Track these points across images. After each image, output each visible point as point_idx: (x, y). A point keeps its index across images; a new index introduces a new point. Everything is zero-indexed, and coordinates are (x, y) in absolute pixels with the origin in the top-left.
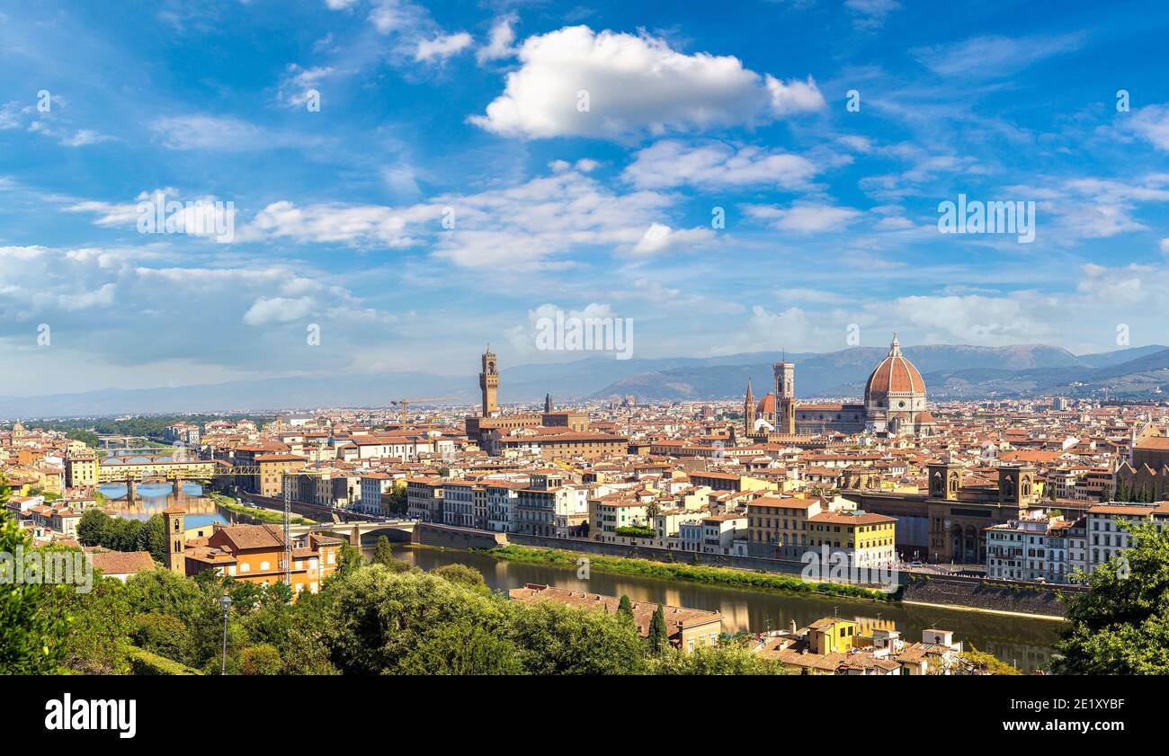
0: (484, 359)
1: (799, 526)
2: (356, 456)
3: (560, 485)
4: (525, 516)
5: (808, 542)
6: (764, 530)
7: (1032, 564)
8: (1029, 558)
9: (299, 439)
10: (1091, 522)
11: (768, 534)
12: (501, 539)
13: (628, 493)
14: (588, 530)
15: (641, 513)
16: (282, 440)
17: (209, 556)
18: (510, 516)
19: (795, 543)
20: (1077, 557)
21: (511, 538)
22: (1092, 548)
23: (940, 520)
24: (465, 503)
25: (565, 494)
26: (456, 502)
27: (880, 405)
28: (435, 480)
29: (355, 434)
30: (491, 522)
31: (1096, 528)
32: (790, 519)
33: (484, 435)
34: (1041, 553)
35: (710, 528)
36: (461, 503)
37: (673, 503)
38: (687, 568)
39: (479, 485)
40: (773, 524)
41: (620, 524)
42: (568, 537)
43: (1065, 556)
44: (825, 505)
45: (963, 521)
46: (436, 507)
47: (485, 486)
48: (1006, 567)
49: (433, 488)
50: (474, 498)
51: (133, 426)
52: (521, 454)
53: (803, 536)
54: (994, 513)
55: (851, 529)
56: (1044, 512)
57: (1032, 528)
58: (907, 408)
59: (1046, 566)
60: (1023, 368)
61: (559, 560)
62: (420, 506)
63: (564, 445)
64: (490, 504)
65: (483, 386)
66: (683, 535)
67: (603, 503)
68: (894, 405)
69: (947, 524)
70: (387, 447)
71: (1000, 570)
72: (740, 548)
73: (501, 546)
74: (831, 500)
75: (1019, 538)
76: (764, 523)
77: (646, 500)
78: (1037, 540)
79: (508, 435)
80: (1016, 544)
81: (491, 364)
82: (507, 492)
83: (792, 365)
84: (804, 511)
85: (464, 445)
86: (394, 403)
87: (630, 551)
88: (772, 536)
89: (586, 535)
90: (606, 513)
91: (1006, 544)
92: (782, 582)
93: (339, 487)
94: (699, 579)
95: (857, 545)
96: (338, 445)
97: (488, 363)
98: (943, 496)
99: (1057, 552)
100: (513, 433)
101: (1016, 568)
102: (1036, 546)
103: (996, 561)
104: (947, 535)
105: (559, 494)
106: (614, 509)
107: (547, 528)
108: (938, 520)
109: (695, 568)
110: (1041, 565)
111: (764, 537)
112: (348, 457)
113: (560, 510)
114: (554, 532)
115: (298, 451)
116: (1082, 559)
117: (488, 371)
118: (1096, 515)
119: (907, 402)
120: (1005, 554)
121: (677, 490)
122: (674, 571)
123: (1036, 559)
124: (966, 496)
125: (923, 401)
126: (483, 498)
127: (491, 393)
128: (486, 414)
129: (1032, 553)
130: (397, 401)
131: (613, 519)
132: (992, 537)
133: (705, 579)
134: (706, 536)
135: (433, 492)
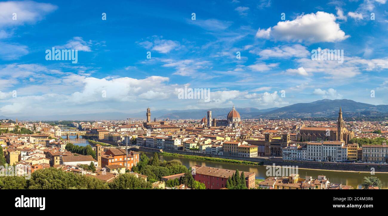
0: (148, 109)
1: (236, 148)
2: (120, 131)
3: (175, 138)
4: (166, 145)
5: (238, 151)
6: (227, 149)
7: (294, 156)
8: (293, 155)
9: (107, 127)
10: (308, 146)
11: (228, 150)
12: (161, 150)
13: (191, 140)
14: (183, 149)
15: (195, 145)
16: (103, 127)
17: (107, 157)
18: (163, 145)
19: (235, 152)
20: (305, 154)
21: (163, 150)
22: (308, 152)
23: (268, 146)
24: (151, 142)
25: (177, 140)
26: (149, 142)
27: (231, 120)
28: (143, 137)
29: (119, 126)
30: (158, 146)
31: (309, 148)
32: (234, 146)
33: (148, 126)
34: (296, 154)
35: (213, 148)
36: (150, 142)
37: (202, 142)
38: (209, 158)
39: (155, 138)
40: (229, 148)
41: (191, 147)
42: (177, 150)
43: (302, 154)
44: (241, 143)
45: (274, 147)
46: (144, 143)
47: (156, 138)
48: (287, 157)
49: (143, 138)
50: (154, 141)
51: (63, 123)
52: (157, 131)
53: (237, 150)
54: (281, 144)
55: (249, 149)
56: (295, 144)
57: (293, 148)
58: (237, 121)
59: (297, 157)
60: (249, 112)
61: (176, 156)
62: (140, 142)
63: (167, 129)
64: (158, 142)
65: (147, 115)
66: (207, 150)
67: (186, 142)
68: (234, 120)
69: (270, 147)
70: (127, 129)
71: (286, 158)
72: (221, 153)
73: (161, 152)
74: (243, 142)
75: (290, 150)
76: (227, 147)
77: (196, 142)
78: (295, 151)
79: (154, 126)
80: (290, 152)
81: (149, 111)
82: (162, 140)
83: (211, 112)
84: (237, 145)
85: (144, 128)
86: (128, 119)
87: (194, 154)
88: (229, 150)
89: (182, 150)
90: (187, 145)
91: (287, 152)
92: (233, 161)
93: (119, 138)
94: (212, 160)
95: (250, 152)
96: (116, 128)
97: (148, 111)
98: (268, 141)
99: (300, 153)
100: (155, 126)
101: (290, 157)
102: (295, 152)
103: (285, 156)
104: (270, 149)
105: (175, 140)
106: (189, 144)
107: (172, 148)
108: (267, 146)
109: (211, 158)
110: (296, 156)
111: (227, 151)
112: (118, 131)
113: (175, 144)
114: (174, 149)
115: (107, 129)
116: (306, 155)
117: (148, 112)
118: (309, 145)
119: (237, 120)
120: (287, 154)
121: (202, 140)
122: (205, 159)
123: (295, 155)
124: (273, 141)
125: (240, 119)
126: (156, 141)
127: (149, 117)
128: (148, 121)
129: (294, 154)
130: (128, 118)
131: (189, 146)
132: (284, 150)
133: (214, 160)
134: (212, 150)
135: (143, 139)
